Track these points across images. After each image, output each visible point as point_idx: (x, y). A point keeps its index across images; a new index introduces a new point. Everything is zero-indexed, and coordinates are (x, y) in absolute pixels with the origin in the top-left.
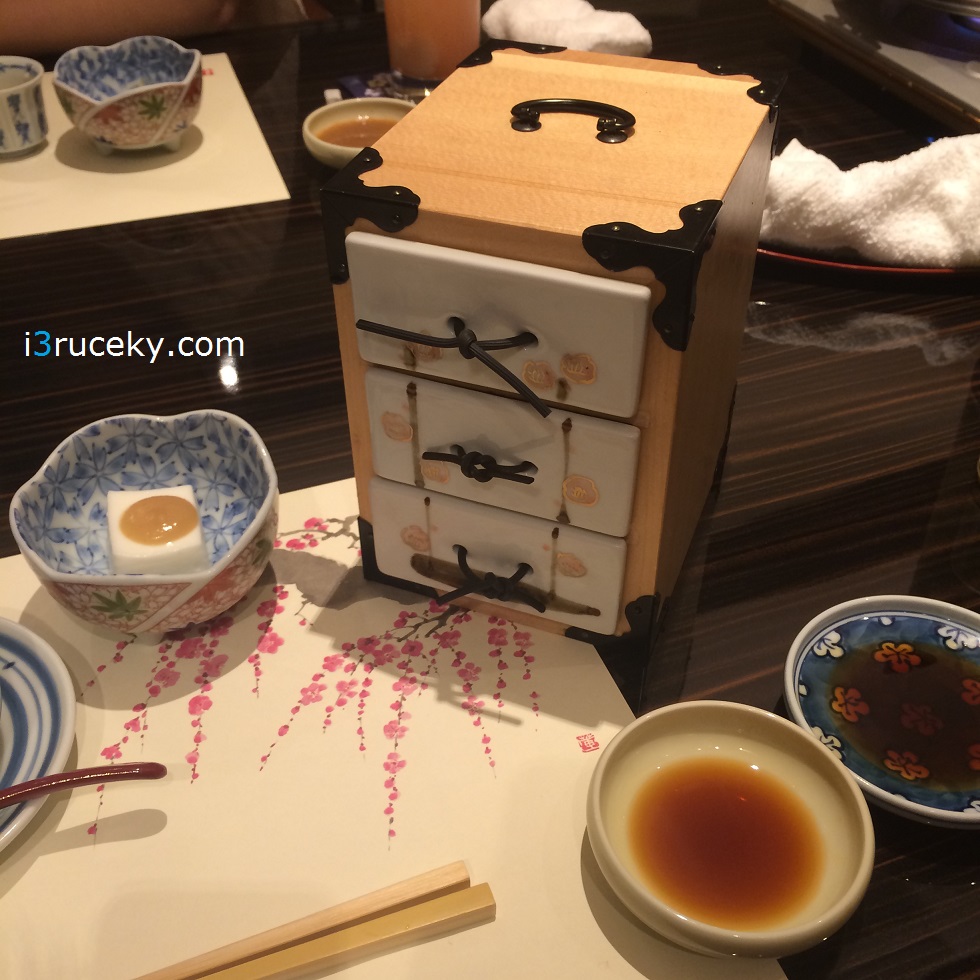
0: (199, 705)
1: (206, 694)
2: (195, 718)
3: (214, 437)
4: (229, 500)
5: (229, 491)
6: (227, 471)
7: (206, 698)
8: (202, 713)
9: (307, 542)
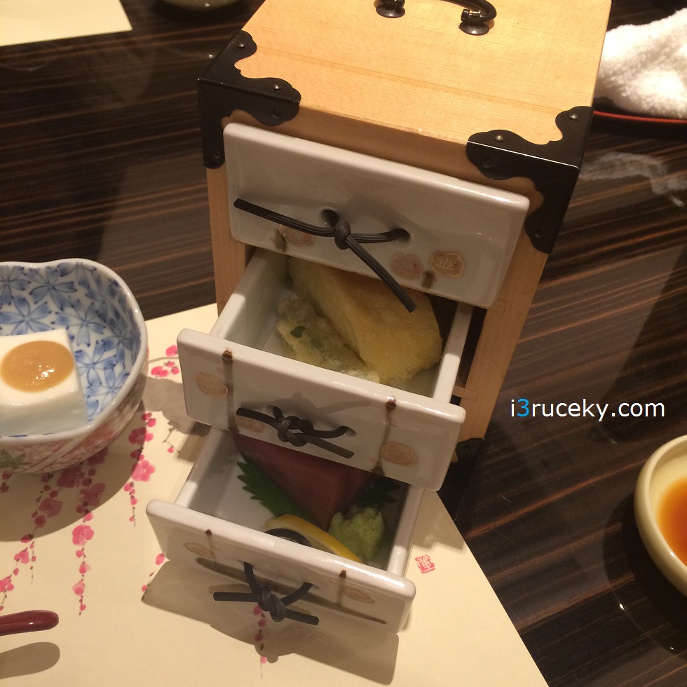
0: (82, 535)
1: (87, 523)
2: (79, 548)
3: (84, 283)
4: (100, 337)
5: (99, 329)
6: (97, 312)
7: (88, 527)
8: (86, 542)
9: (169, 369)
